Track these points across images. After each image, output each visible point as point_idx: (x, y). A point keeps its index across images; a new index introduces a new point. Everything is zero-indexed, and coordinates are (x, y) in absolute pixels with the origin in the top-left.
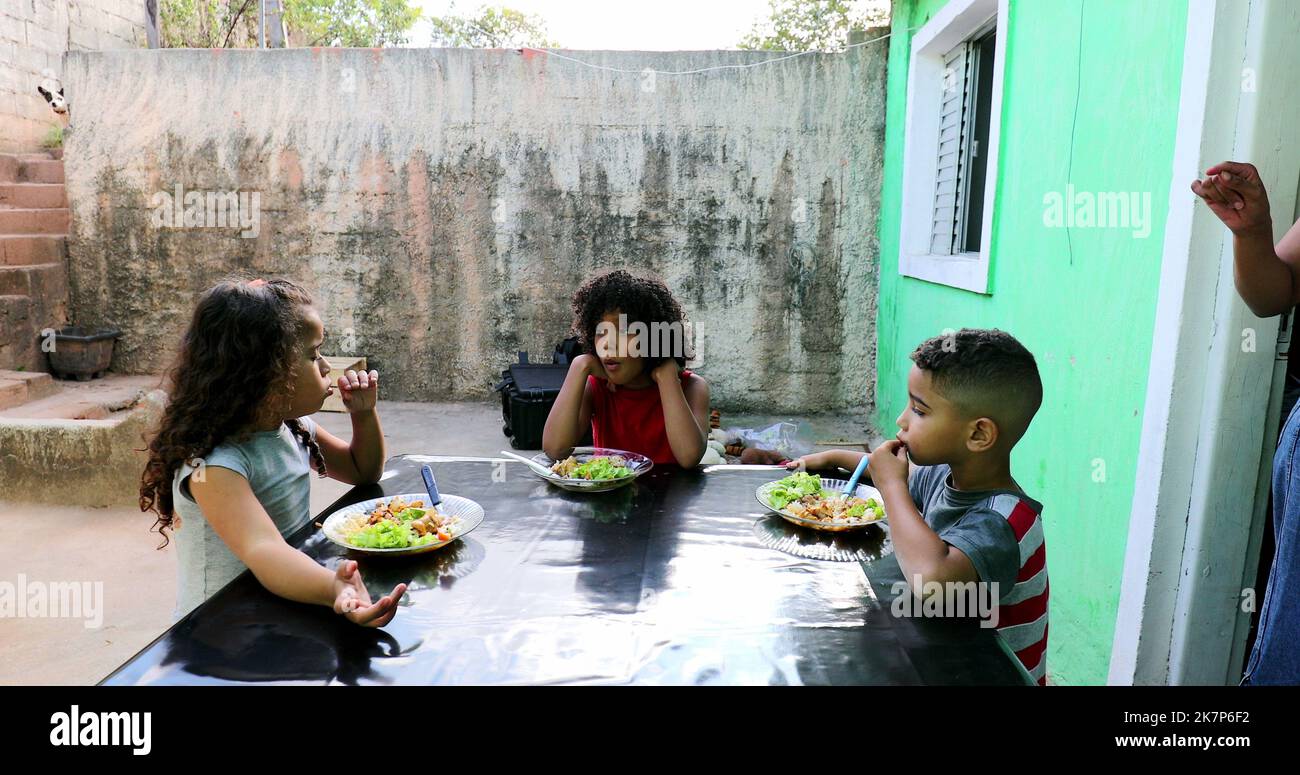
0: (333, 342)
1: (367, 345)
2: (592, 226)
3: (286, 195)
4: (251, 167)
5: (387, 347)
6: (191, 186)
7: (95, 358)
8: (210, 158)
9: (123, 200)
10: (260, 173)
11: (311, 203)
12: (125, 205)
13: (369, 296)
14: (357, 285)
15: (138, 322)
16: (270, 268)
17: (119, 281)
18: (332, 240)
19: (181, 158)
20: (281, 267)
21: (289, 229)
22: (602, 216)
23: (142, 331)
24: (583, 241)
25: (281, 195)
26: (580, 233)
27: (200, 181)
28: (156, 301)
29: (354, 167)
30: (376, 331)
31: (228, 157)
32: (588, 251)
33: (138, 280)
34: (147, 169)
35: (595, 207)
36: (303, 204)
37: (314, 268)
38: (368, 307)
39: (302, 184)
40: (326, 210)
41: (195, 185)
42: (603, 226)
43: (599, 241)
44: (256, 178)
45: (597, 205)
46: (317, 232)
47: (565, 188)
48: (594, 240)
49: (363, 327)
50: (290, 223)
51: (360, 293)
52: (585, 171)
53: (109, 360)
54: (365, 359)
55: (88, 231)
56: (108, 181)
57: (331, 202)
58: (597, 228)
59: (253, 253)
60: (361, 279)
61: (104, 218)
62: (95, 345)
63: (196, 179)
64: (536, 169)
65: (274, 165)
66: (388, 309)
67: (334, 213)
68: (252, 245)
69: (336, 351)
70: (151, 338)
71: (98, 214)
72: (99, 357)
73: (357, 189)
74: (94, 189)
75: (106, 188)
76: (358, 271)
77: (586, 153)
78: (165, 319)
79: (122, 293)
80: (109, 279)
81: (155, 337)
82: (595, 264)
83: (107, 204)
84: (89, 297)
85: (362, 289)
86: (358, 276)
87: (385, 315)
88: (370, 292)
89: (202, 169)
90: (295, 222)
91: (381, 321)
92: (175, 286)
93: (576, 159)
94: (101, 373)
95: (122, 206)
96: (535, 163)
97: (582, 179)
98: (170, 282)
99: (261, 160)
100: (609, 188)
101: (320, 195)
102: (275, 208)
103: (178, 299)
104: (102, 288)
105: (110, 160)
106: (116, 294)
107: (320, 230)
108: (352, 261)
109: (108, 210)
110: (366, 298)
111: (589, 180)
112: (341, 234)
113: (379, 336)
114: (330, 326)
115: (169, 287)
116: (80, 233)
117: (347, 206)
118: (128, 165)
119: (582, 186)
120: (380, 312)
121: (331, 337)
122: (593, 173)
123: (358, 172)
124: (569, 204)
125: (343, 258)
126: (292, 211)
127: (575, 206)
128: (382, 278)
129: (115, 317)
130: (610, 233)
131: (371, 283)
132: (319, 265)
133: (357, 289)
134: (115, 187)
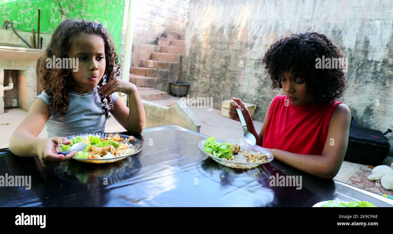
0: (247, 98)
1: (258, 101)
2: (358, 64)
3: (241, 45)
4: (233, 35)
5: (264, 103)
6: (215, 41)
7: (181, 91)
8: (222, 32)
9: (197, 45)
10: (235, 38)
11: (248, 48)
12: (198, 47)
13: (262, 83)
14: (258, 79)
15: (195, 82)
16: (232, 70)
17: (192, 69)
18: (253, 62)
19: (214, 32)
20: (236, 70)
21: (240, 57)
22: (364, 60)
23: (195, 85)
24: (352, 71)
25: (240, 45)
26: (351, 67)
27: (218, 40)
28: (200, 77)
29: (264, 36)
30: (262, 96)
31: (227, 32)
32: (354, 75)
33: (197, 70)
34: (205, 35)
35: (361, 56)
36: (246, 49)
37: (246, 71)
38: (261, 87)
39: (247, 41)
40: (253, 51)
41: (216, 41)
42: (363, 64)
43: (360, 71)
44: (234, 39)
45: (362, 55)
46: (249, 59)
47: (347, 47)
48: (357, 70)
49: (258, 94)
50: (241, 55)
51: (259, 82)
52: (358, 39)
53: (185, 92)
54: (256, 105)
55: (187, 54)
56: (195, 39)
57: (255, 49)
58: (360, 65)
59: (228, 64)
60: (260, 77)
61: (192, 50)
62: (182, 87)
63: (217, 39)
64: (335, 38)
65: (239, 35)
66: (267, 89)
67: (255, 52)
68: (228, 62)
69: (247, 101)
70: (197, 88)
71: (191, 49)
72: (183, 91)
73: (264, 44)
74: (191, 41)
75: (194, 41)
76: (259, 74)
77: (361, 31)
78: (202, 82)
79: (192, 73)
80: (190, 68)
81: (198, 88)
82: (356, 81)
83: (193, 46)
84: (185, 73)
85: (260, 81)
86: (259, 76)
87: (266, 90)
88: (262, 81)
89: (219, 36)
90: (243, 55)
91: (264, 93)
92: (206, 72)
93: (355, 34)
94: (183, 96)
95: (197, 47)
96: (336, 36)
97: (357, 43)
98: (205, 71)
99: (236, 33)
100: (369, 48)
101: (252, 46)
102: (237, 49)
103: (206, 77)
104: (188, 71)
105: (196, 33)
106: (191, 73)
107: (250, 58)
108: (258, 70)
109: (193, 48)
110: (260, 84)
111: (360, 43)
112: (256, 60)
113: (262, 98)
114: (247, 92)
115: (204, 73)
116: (185, 54)
117: (260, 50)
118: (201, 34)
119: (356, 46)
120: (264, 89)
121: (247, 96)
122: (362, 40)
123: (265, 38)
124: (348, 53)
125: (255, 69)
126: (242, 51)
127: (351, 55)
128: (267, 77)
129: (189, 80)
130: (366, 68)
131: (263, 79)
132: (247, 70)
133: (258, 80)
134: (196, 41)
